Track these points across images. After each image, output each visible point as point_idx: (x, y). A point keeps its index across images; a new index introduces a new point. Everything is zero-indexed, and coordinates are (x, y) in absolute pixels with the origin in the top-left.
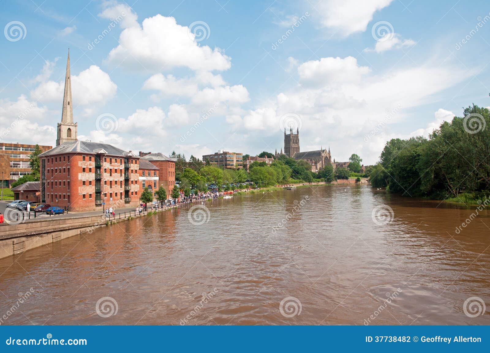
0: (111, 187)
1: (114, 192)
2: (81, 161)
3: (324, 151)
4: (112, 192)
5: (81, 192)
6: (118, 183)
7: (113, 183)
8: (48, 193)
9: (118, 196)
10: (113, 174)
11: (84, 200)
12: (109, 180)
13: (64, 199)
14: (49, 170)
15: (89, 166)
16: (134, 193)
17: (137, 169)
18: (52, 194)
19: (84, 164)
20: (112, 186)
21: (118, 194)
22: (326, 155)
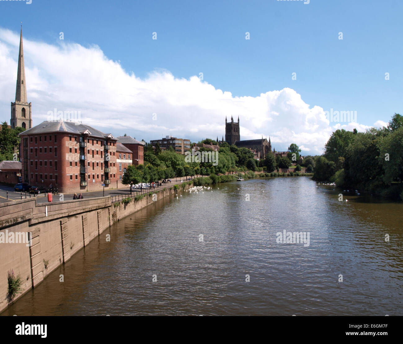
0: (93, 169)
1: (96, 174)
2: (67, 140)
3: (264, 140)
4: (94, 174)
5: (68, 173)
6: (99, 165)
7: (95, 165)
8: (31, 173)
9: (99, 178)
10: (95, 156)
11: (72, 181)
12: (92, 161)
13: (51, 180)
14: (32, 149)
15: (74, 147)
16: (113, 176)
17: (115, 151)
18: (36, 173)
19: (71, 144)
20: (95, 168)
21: (99, 176)
22: (266, 144)
